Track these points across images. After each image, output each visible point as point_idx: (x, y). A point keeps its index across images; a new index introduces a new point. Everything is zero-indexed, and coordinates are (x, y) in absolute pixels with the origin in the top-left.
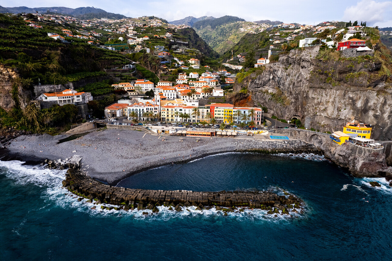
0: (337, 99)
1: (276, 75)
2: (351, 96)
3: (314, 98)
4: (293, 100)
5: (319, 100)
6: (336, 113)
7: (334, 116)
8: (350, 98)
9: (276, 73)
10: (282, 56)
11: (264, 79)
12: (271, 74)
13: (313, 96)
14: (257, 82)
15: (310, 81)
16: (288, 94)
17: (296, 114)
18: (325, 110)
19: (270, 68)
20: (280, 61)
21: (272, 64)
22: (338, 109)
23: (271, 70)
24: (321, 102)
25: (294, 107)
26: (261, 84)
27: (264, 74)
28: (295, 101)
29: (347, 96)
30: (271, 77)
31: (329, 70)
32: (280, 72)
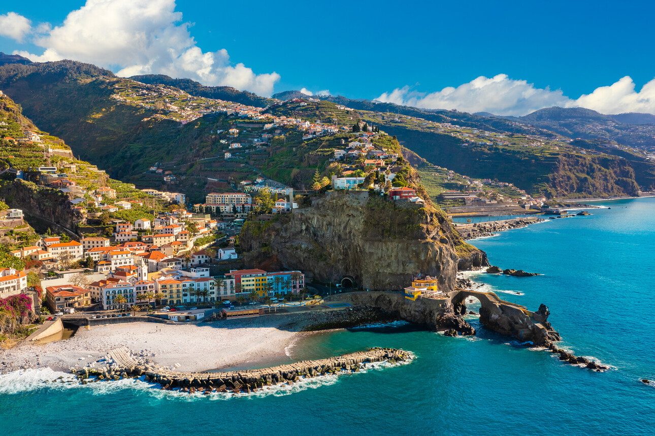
0: (400, 254)
1: (311, 224)
2: (414, 249)
3: (371, 254)
4: (341, 257)
5: (380, 255)
6: (401, 267)
7: (400, 271)
8: (413, 251)
9: (310, 221)
10: (316, 200)
11: (293, 230)
12: (303, 224)
13: (371, 251)
14: (284, 235)
15: (364, 233)
16: (332, 249)
17: (347, 274)
18: (389, 265)
19: (301, 216)
20: (313, 206)
21: (303, 209)
22: (403, 264)
23: (303, 217)
24: (382, 257)
25: (342, 266)
26: (289, 237)
27: (292, 223)
28: (344, 258)
29: (410, 249)
30: (304, 227)
31: (385, 221)
32: (316, 220)
